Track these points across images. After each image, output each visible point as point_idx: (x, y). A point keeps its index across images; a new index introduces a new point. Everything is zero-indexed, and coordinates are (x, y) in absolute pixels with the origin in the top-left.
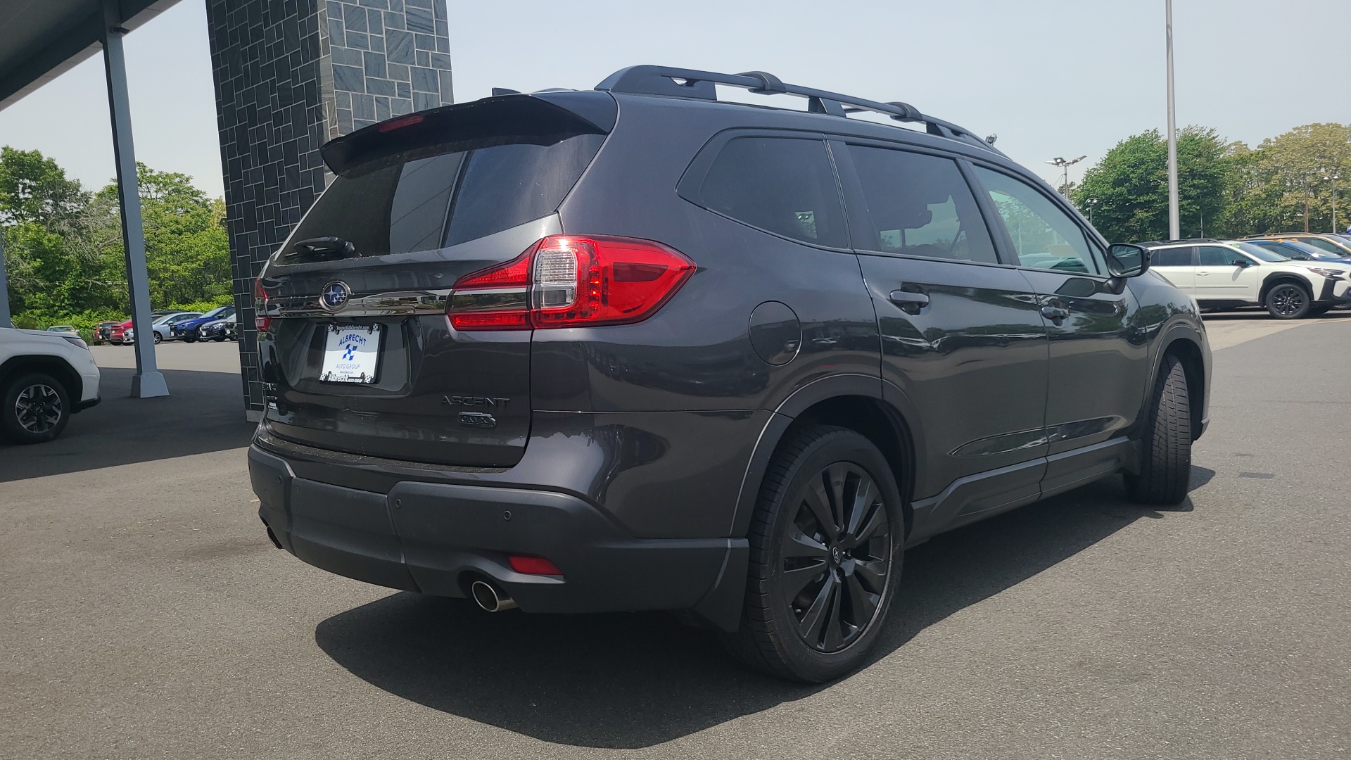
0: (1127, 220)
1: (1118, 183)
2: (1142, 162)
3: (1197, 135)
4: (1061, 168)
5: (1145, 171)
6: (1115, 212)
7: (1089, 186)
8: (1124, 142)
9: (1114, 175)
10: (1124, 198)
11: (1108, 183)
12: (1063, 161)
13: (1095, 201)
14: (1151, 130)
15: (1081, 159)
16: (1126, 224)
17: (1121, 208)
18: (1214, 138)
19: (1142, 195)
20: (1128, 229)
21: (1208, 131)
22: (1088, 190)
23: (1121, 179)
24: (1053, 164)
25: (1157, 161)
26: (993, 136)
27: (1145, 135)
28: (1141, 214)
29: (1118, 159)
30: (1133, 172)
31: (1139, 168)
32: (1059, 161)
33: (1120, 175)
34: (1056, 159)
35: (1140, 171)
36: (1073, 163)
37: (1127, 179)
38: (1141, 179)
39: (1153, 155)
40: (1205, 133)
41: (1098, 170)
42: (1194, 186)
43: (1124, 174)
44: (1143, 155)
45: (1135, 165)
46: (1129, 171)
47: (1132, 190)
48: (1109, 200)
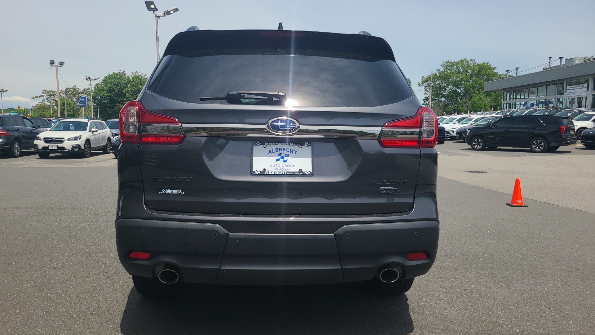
0: (114, 107)
1: (109, 91)
2: (119, 84)
3: (140, 76)
4: (89, 81)
5: (121, 88)
6: (109, 104)
7: (97, 91)
8: (111, 74)
9: (106, 89)
10: (112, 98)
11: (105, 91)
12: (90, 78)
13: (100, 98)
14: (122, 71)
15: (98, 79)
16: (113, 109)
17: (111, 102)
19: (119, 98)
20: (114, 111)
21: (144, 75)
22: (97, 93)
23: (111, 90)
24: (85, 79)
25: (125, 84)
26: (63, 62)
27: (120, 73)
28: (119, 106)
29: (110, 81)
30: (115, 87)
31: (118, 86)
32: (88, 78)
33: (110, 88)
34: (86, 77)
35: (119, 87)
36: (94, 80)
37: (113, 90)
38: (119, 91)
39: (124, 82)
40: (143, 76)
41: (100, 84)
43: (112, 88)
44: (119, 81)
45: (116, 85)
46: (114, 87)
47: (115, 95)
48: (106, 98)
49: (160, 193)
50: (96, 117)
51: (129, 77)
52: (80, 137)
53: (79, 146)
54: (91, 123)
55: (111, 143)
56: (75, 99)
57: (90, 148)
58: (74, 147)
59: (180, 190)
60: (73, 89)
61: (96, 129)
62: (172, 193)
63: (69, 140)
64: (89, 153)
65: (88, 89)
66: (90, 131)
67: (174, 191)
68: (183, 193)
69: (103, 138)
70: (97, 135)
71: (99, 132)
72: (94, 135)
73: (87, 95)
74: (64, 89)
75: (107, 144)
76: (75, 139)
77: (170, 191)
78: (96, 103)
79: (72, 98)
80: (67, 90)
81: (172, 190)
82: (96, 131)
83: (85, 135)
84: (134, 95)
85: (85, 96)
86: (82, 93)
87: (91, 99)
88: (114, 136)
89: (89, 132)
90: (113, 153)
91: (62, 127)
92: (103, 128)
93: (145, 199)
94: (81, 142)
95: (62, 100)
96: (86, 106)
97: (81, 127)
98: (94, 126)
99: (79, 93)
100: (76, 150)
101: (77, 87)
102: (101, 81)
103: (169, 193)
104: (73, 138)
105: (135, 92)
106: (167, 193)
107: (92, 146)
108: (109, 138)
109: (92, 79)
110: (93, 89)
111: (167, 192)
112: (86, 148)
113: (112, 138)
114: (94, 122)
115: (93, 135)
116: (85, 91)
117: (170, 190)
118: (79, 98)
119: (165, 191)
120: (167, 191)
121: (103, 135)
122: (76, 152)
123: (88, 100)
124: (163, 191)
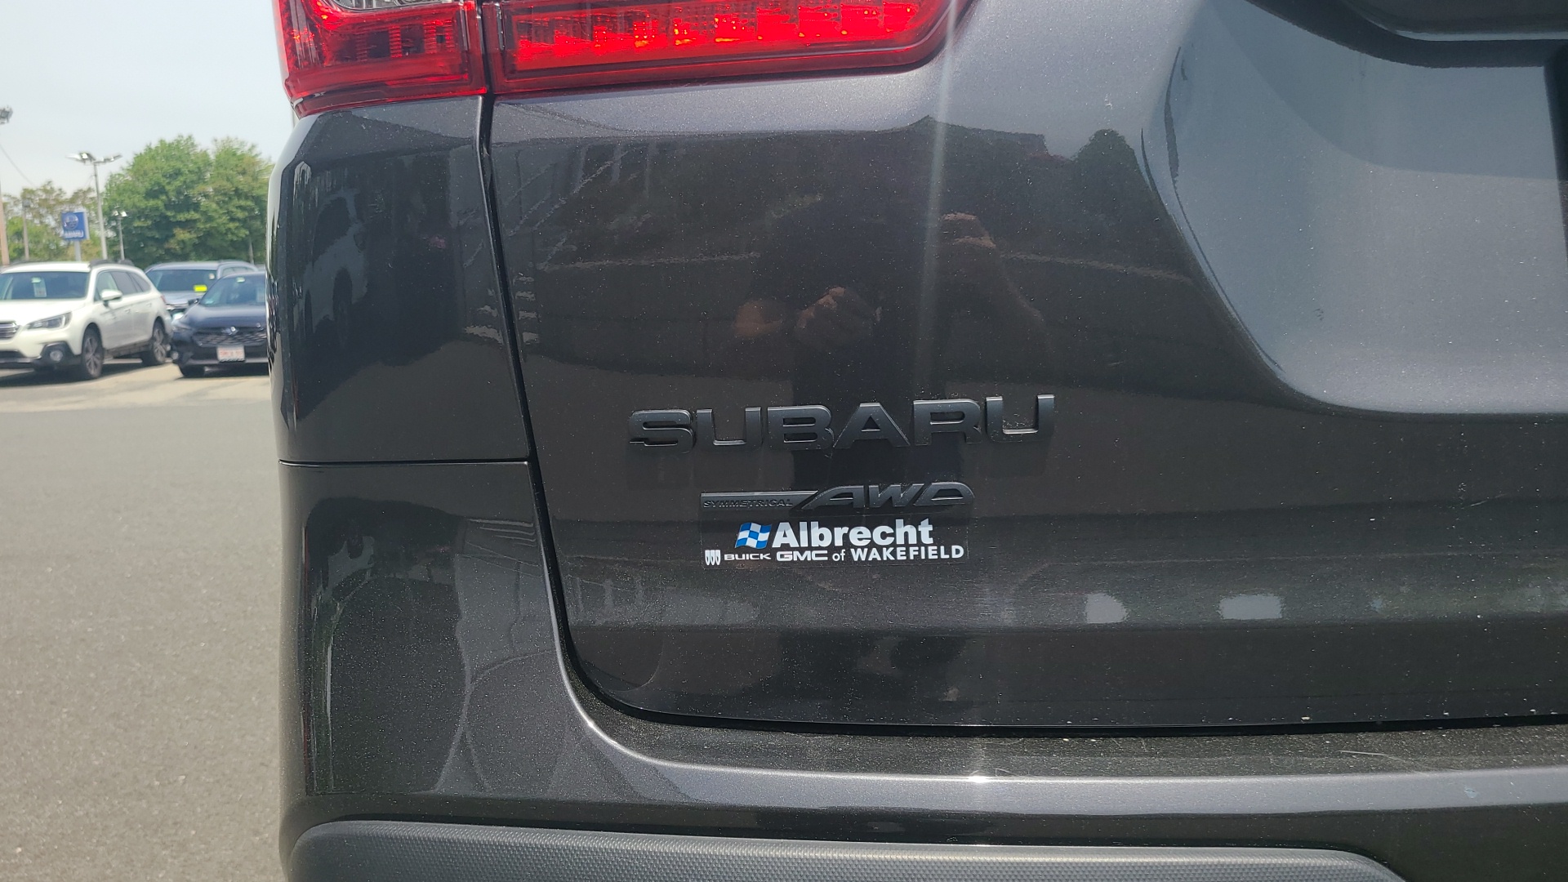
0: (166, 239)
1: (151, 194)
2: (177, 173)
3: (238, 149)
4: (89, 166)
5: (183, 184)
6: (151, 229)
7: (115, 195)
8: (153, 147)
9: (142, 187)
10: (160, 214)
11: (138, 193)
12: (90, 157)
13: (124, 214)
14: (185, 137)
15: (114, 159)
16: (166, 245)
17: (157, 225)
18: (257, 155)
19: (181, 211)
20: (168, 250)
22: (115, 199)
23: (156, 190)
24: (77, 160)
25: (197, 173)
26: (7, 110)
27: (178, 142)
28: (182, 235)
29: (150, 165)
30: (169, 183)
31: (175, 179)
32: (85, 156)
33: (154, 186)
35: (178, 183)
36: (105, 162)
37: (163, 191)
38: (179, 192)
39: (192, 166)
41: (123, 176)
42: (240, 207)
43: (158, 184)
44: (179, 165)
45: (171, 176)
46: (164, 181)
47: (168, 206)
48: (141, 214)
49: (713, 556)
50: (115, 257)
51: (205, 154)
52: (68, 316)
53: (64, 346)
54: (100, 275)
55: (166, 335)
56: (51, 221)
57: (101, 351)
58: (48, 349)
59: (926, 528)
60: (45, 191)
61: (117, 293)
62: (836, 557)
63: (31, 326)
64: (99, 367)
65: (90, 190)
66: (97, 298)
67: (859, 535)
68: (958, 552)
69: (141, 319)
70: (122, 312)
71: (127, 300)
72: (112, 311)
73: (88, 207)
74: (17, 193)
75: (153, 339)
76: (52, 323)
77: (820, 536)
78: (114, 229)
79: (41, 216)
80: (27, 194)
81: (840, 532)
82: (117, 298)
83: (81, 311)
84: (224, 202)
85: (81, 209)
86: (72, 201)
87: (97, 217)
88: (172, 313)
89: (95, 300)
90: (175, 362)
91: (8, 291)
92: (138, 288)
93: (572, 620)
94: (70, 333)
95: (13, 223)
96: (84, 237)
97: (67, 286)
98: (111, 281)
99: (62, 203)
100: (57, 357)
101: (56, 186)
102: (126, 166)
103: (810, 556)
104: (43, 321)
105: (225, 194)
106: (788, 557)
107: (107, 343)
108: (159, 321)
109: (97, 160)
110: (102, 189)
111: (785, 547)
112: (87, 351)
113: (167, 318)
114: (111, 272)
115: (107, 310)
116: (79, 195)
117: (816, 531)
118: (63, 215)
119: (764, 537)
120: (784, 535)
121: (137, 310)
122: (58, 364)
123: (90, 221)
124: (751, 537)
